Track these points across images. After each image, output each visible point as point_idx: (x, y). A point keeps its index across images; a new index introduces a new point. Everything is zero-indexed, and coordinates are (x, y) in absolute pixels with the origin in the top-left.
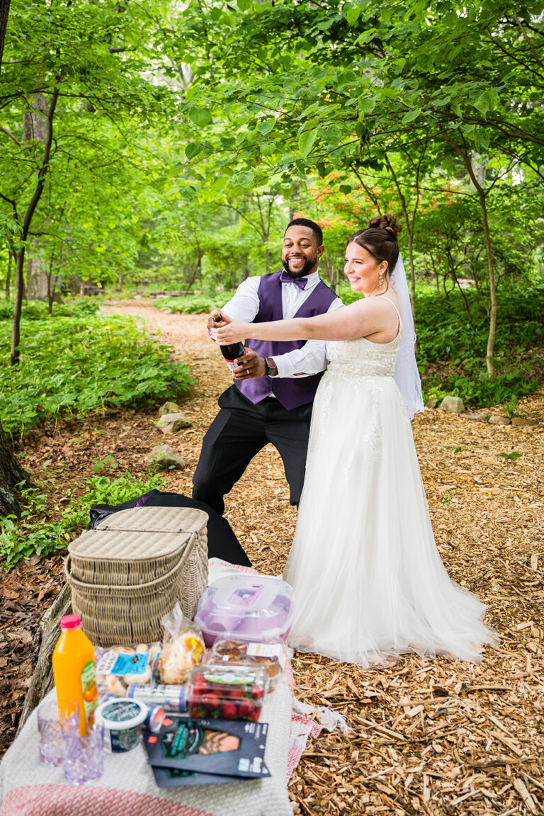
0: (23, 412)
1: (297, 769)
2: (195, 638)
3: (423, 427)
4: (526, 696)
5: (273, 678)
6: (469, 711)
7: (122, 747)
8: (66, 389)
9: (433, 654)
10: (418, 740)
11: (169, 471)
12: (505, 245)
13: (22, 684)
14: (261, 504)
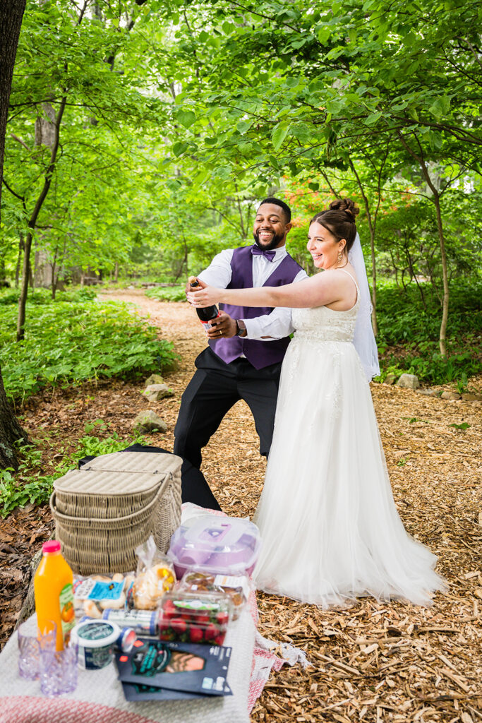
0: (25, 380)
1: (260, 699)
2: (168, 569)
3: (382, 400)
4: (473, 638)
5: (238, 607)
6: (420, 650)
7: (95, 664)
8: (64, 361)
9: (387, 599)
10: (372, 675)
11: (152, 433)
12: (457, 244)
13: (12, 617)
14: (234, 463)
